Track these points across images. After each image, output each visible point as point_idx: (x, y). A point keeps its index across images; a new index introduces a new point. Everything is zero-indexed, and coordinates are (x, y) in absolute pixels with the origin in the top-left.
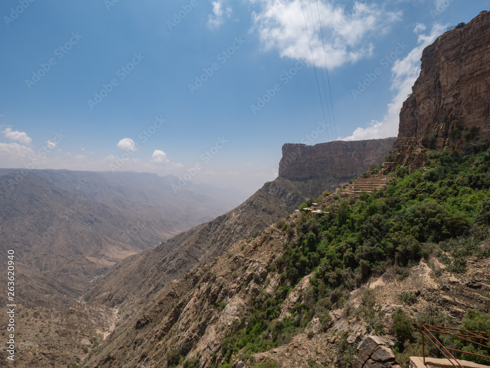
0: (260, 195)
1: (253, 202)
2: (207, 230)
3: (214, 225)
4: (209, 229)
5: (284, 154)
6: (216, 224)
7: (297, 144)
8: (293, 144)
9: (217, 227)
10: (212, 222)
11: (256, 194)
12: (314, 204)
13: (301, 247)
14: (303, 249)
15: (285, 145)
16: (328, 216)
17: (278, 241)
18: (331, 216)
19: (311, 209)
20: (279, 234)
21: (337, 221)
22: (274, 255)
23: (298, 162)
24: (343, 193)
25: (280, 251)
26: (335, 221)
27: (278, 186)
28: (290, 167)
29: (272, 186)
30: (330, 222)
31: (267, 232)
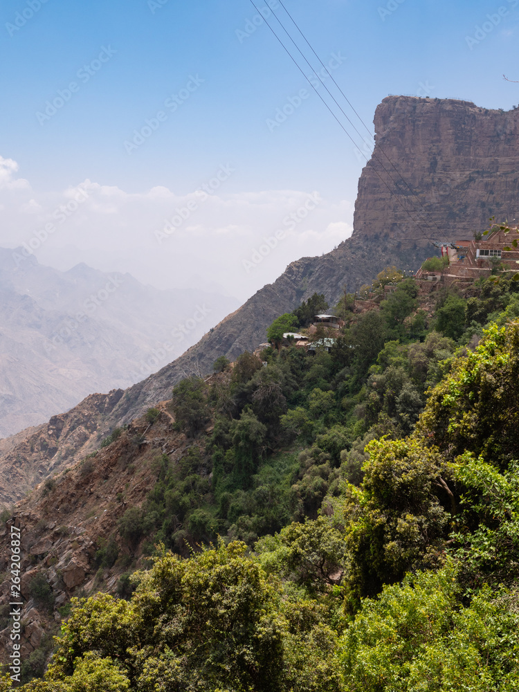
1: (231, 338)
2: (44, 447)
3: (73, 428)
4: (52, 443)
5: (383, 138)
6: (78, 423)
9: (83, 438)
10: (66, 416)
11: (250, 307)
12: (321, 316)
13: (211, 475)
14: (215, 482)
15: (386, 105)
16: (329, 356)
17: (154, 454)
18: (340, 356)
19: (303, 337)
20: (165, 431)
21: (352, 374)
22: (125, 504)
23: (436, 180)
24: (436, 276)
25: (146, 491)
26: (347, 376)
27: (345, 277)
28: (405, 199)
29: (320, 276)
30: (334, 378)
31: (138, 426)
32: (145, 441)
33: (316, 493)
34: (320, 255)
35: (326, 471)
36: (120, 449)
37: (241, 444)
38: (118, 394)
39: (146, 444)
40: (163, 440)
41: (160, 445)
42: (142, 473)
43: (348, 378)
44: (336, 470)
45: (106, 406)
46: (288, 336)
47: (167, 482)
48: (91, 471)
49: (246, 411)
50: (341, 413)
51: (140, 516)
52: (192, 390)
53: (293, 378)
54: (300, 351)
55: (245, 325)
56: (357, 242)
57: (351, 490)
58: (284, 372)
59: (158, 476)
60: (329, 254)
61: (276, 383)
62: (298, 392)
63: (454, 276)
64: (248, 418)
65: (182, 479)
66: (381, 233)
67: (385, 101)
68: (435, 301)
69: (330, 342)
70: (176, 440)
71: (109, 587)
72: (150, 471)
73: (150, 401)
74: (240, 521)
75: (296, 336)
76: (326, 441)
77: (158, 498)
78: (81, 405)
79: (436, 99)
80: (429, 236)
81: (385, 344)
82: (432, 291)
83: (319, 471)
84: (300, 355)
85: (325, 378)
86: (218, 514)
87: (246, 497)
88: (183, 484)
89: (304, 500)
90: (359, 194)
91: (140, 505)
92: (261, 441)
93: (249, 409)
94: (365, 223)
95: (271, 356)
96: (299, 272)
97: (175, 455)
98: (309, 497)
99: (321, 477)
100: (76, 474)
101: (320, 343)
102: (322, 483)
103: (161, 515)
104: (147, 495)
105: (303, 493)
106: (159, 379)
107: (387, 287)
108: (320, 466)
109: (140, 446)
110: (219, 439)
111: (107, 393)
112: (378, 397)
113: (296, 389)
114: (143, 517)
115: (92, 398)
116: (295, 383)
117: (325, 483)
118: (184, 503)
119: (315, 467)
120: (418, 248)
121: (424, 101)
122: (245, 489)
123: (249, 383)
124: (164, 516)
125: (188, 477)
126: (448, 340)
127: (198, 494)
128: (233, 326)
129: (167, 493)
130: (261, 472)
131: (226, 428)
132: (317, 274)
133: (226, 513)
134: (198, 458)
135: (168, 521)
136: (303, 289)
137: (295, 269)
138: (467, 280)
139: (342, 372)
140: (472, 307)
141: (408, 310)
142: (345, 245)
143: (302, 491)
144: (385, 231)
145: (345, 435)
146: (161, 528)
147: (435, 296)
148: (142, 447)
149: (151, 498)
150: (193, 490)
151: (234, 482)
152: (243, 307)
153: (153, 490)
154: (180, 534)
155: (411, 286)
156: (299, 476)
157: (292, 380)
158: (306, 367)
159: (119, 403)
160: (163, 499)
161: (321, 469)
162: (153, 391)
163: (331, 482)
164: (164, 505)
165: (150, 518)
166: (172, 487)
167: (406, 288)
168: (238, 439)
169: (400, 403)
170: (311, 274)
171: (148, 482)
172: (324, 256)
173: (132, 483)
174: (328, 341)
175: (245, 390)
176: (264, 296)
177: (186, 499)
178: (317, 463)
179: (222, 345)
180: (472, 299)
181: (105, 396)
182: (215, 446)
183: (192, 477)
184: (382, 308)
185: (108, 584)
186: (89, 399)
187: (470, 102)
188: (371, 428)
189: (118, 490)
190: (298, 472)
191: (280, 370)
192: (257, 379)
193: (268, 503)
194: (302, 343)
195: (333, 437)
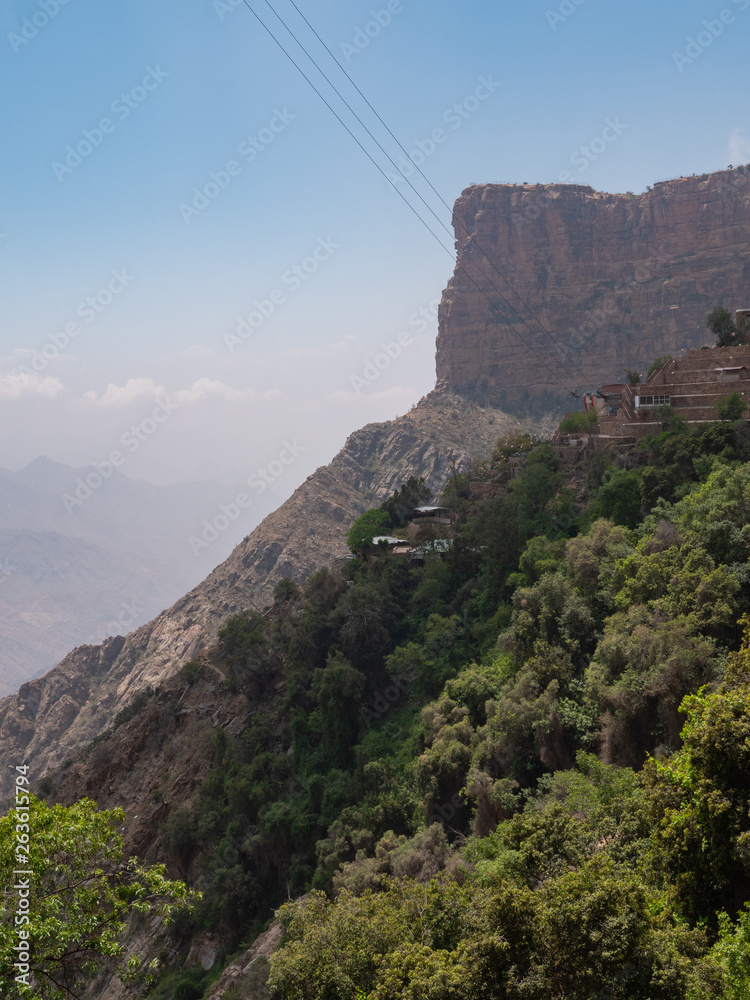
0: (323, 508)
1: (276, 549)
2: (14, 730)
3: (54, 700)
4: (25, 724)
5: (468, 245)
6: (62, 691)
7: (540, 188)
8: (520, 189)
9: (71, 713)
10: (42, 682)
11: (299, 502)
12: (423, 509)
13: (291, 751)
14: (298, 762)
15: (468, 197)
16: (445, 566)
17: (201, 728)
18: (462, 565)
19: (401, 541)
20: (214, 693)
21: (481, 589)
22: (166, 805)
23: (548, 299)
24: (581, 439)
25: (194, 784)
26: (474, 591)
27: (431, 448)
28: (506, 330)
29: (395, 448)
30: (455, 596)
31: (170, 689)
32: (184, 711)
33: (455, 765)
34: (393, 419)
35: (464, 731)
36: (148, 725)
37: (331, 702)
38: (117, 643)
39: (185, 714)
40: (212, 706)
41: (209, 713)
42: (186, 757)
43: (476, 595)
44: (481, 729)
45: (100, 662)
46: (380, 542)
47: (226, 768)
48: (107, 761)
49: (334, 655)
50: (472, 646)
51: (191, 820)
52: (246, 630)
53: (394, 601)
54: (401, 562)
55: (293, 528)
56: (444, 395)
57: (655, 766)
58: (382, 594)
59: (212, 760)
60: (405, 417)
61: (373, 610)
62: (404, 621)
63: (608, 436)
64: (337, 665)
65: (248, 761)
66: (476, 381)
67: (466, 192)
68: (586, 475)
69: (444, 545)
70: (231, 706)
71: (153, 929)
72: (198, 753)
73: (165, 650)
74: (344, 815)
75: (391, 540)
76: (460, 688)
77: (216, 791)
78: (64, 663)
79: (538, 184)
80: (545, 379)
81: (528, 542)
82: (578, 460)
83: (454, 732)
84: (400, 567)
85: (442, 597)
86: (307, 807)
87: (345, 779)
88: (251, 768)
89: (438, 777)
90: (441, 328)
91: (188, 805)
92: (359, 696)
93: (337, 651)
94: (453, 368)
95: (359, 573)
96: (364, 445)
97: (234, 727)
98: (445, 771)
99: (459, 740)
100: (85, 767)
101: (428, 548)
102: (462, 749)
103: (222, 816)
104: (198, 789)
105: (436, 767)
106: (175, 617)
107: (512, 460)
108: (455, 725)
109: (177, 719)
110: (297, 699)
111: (101, 643)
112: (530, 619)
113: (401, 616)
114: (196, 822)
115: (78, 653)
116: (398, 608)
117: (466, 749)
118: (255, 796)
119: (448, 728)
120: (531, 398)
121: (521, 189)
122: (342, 767)
123: (333, 614)
124: (227, 817)
125: (257, 758)
126: (623, 530)
127: (274, 780)
128: (276, 531)
129: (228, 782)
130: (364, 741)
131: (306, 681)
132: (391, 446)
133: (319, 805)
134: (267, 728)
135: (234, 823)
136: (373, 469)
137: (358, 441)
138: (627, 441)
139: (465, 587)
140: (650, 480)
141: (551, 492)
142: (427, 402)
143: (434, 763)
144: (482, 376)
145: (487, 678)
146: (225, 835)
147: (583, 467)
148: (180, 720)
149: (204, 793)
150: (267, 777)
151: (325, 758)
152: (288, 502)
153: (205, 781)
154: (255, 841)
155: (548, 455)
156: (426, 741)
157: (393, 604)
158: (412, 584)
159: (120, 656)
160: (222, 792)
161: (457, 729)
162: (167, 635)
163: (475, 746)
164: (226, 802)
165: (206, 823)
166: (235, 774)
167: (542, 460)
168: (326, 697)
169: (565, 625)
170: (382, 447)
171: (196, 770)
172: (398, 420)
173: (173, 774)
174: (438, 543)
175: (329, 624)
176: (318, 484)
177: (258, 790)
178: (450, 722)
179: (263, 560)
180: (648, 470)
181: (98, 648)
182: (292, 709)
183: (263, 756)
184: (510, 490)
185: (152, 924)
186: (75, 654)
187: (586, 185)
188: (526, 664)
189: (151, 785)
190: (422, 737)
191: (375, 592)
192: (344, 606)
193: (384, 785)
194: (403, 550)
195: (470, 682)
